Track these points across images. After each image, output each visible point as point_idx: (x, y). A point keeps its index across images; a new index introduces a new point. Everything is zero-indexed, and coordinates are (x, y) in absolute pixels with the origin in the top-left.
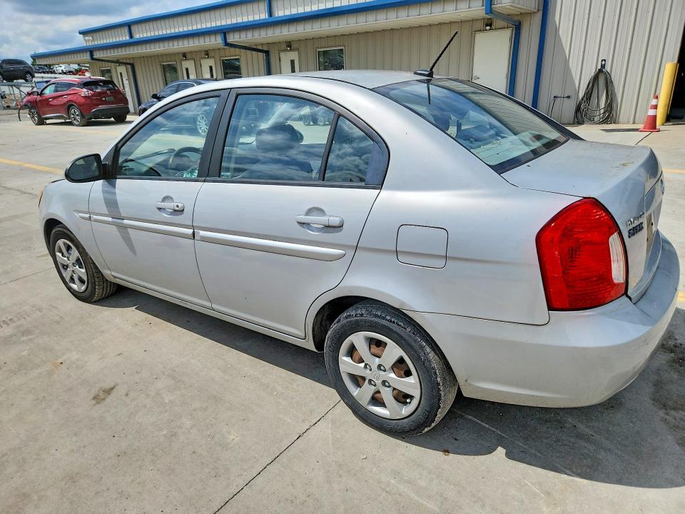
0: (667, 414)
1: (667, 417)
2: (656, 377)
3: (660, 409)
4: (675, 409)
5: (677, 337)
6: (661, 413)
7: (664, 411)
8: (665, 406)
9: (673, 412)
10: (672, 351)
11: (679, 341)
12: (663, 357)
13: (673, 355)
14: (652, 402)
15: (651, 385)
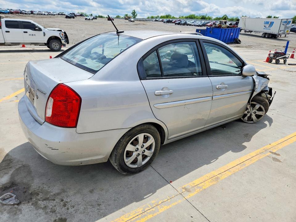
0: (22, 164)
1: (22, 163)
2: (32, 175)
3: (25, 164)
4: (20, 168)
5: (32, 206)
6: (24, 163)
7: (24, 164)
8: (24, 166)
9: (20, 166)
10: (31, 194)
11: (30, 204)
12: (34, 187)
13: (30, 192)
14: (29, 165)
15: (33, 171)
